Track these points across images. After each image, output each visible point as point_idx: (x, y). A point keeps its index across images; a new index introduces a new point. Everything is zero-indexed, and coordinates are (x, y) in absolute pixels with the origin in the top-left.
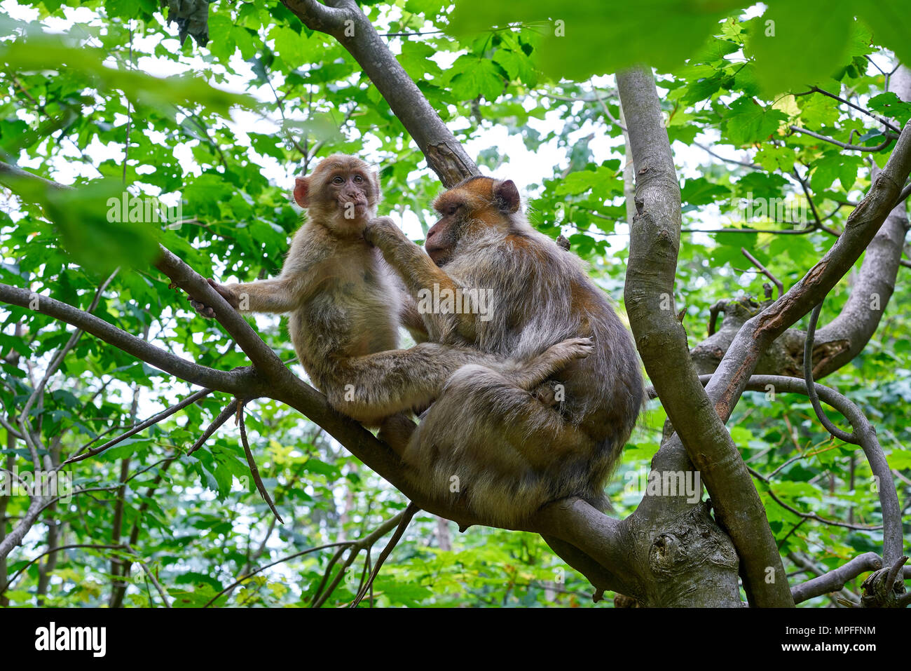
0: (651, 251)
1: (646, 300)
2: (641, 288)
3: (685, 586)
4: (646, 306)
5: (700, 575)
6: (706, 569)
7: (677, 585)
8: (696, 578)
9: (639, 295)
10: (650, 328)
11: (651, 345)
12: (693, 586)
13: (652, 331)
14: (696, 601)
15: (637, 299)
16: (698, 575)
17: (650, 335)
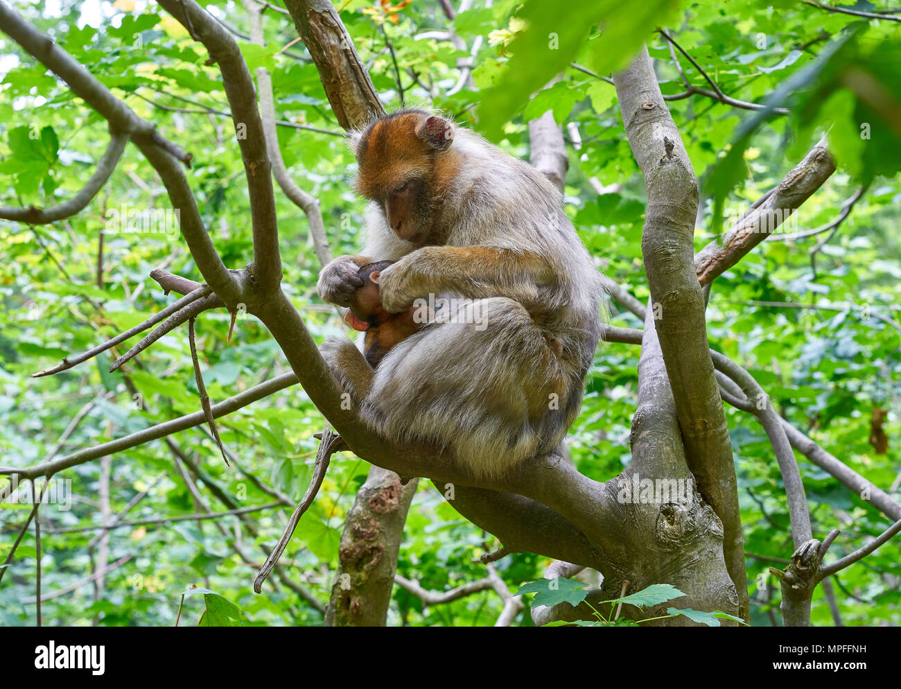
0: (686, 200)
1: (679, 253)
2: (674, 239)
3: (690, 557)
4: (679, 258)
5: (703, 546)
6: (707, 539)
7: (683, 555)
8: (699, 549)
9: (673, 246)
10: (682, 283)
11: (680, 301)
12: (697, 557)
13: (683, 287)
14: (698, 573)
15: (670, 251)
16: (701, 546)
17: (681, 290)
